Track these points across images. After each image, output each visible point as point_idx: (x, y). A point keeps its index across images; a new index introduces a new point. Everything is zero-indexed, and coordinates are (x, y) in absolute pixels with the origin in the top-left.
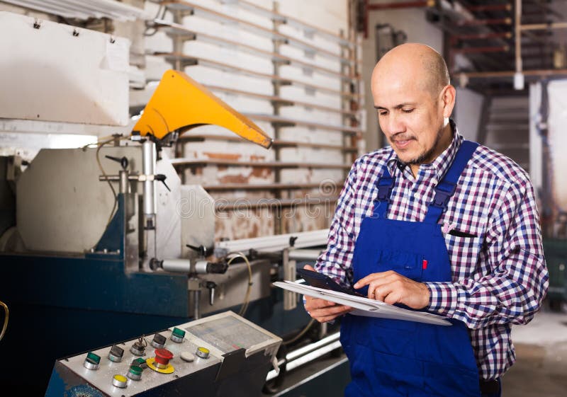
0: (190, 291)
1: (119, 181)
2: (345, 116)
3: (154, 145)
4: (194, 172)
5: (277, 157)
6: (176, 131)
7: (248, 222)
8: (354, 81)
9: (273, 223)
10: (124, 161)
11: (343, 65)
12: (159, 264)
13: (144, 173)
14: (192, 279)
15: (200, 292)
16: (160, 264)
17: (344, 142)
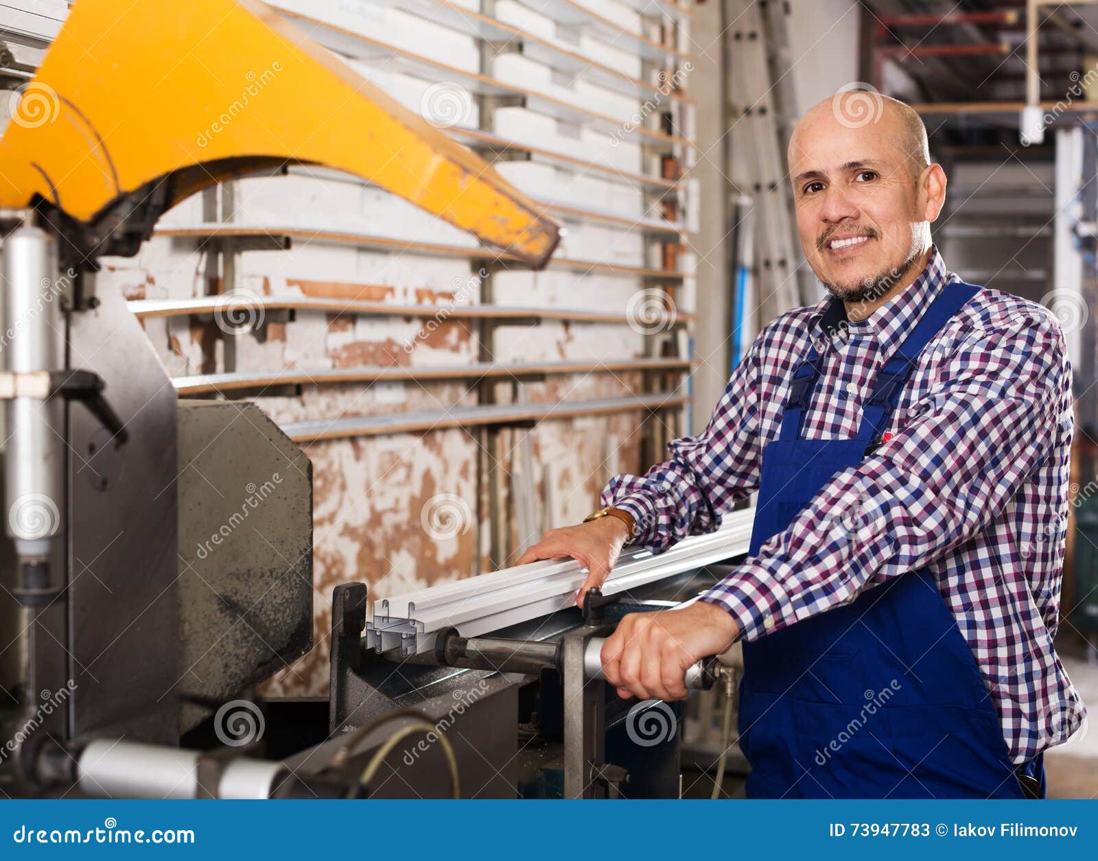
2: (650, 192)
4: (261, 335)
5: (486, 297)
7: (409, 467)
8: (674, 108)
9: (473, 468)
11: (647, 62)
17: (646, 257)
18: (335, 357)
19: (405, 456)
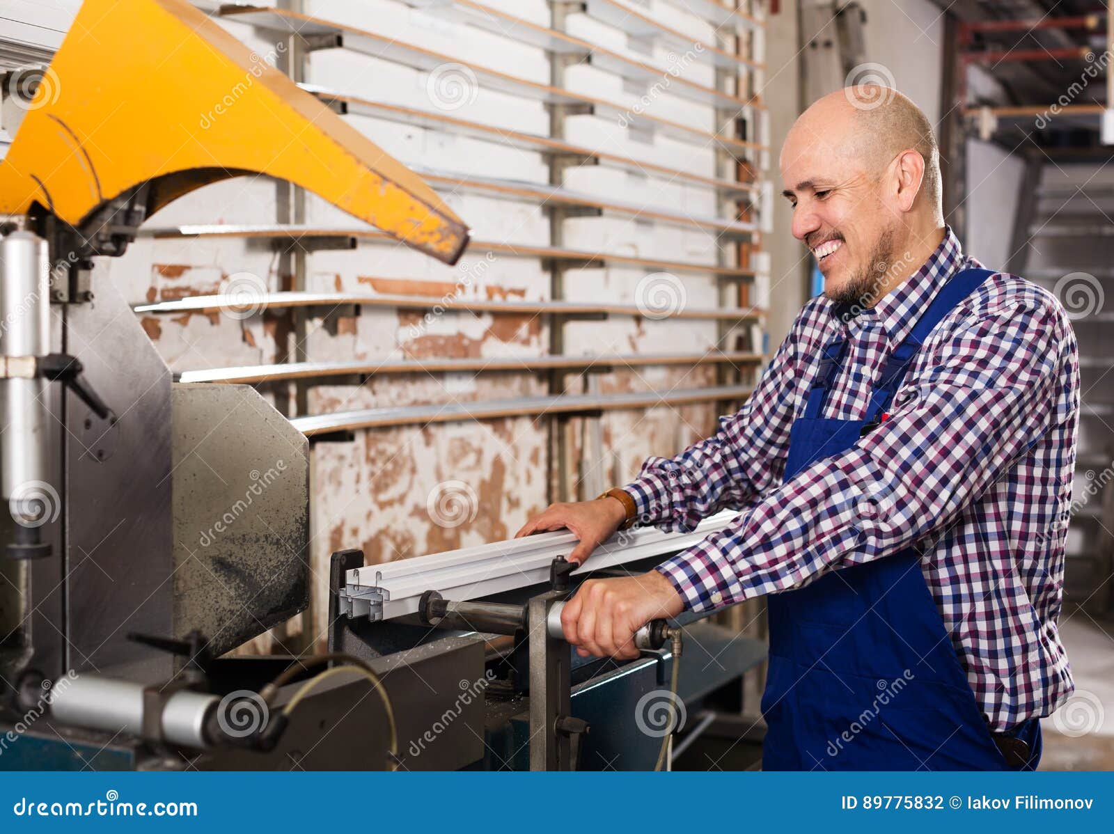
2: (724, 194)
4: (332, 329)
5: (556, 293)
7: (479, 452)
8: (747, 113)
9: (543, 454)
11: (721, 72)
17: (720, 256)
18: (406, 349)
19: (475, 443)
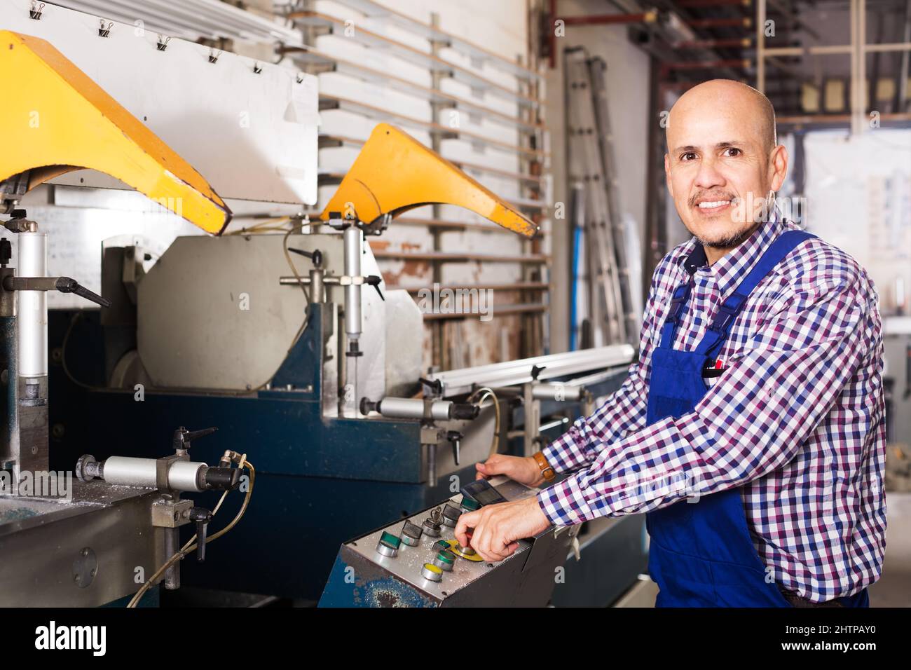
0: (423, 445)
1: (311, 285)
2: (524, 183)
3: (362, 232)
5: (437, 246)
6: (389, 213)
8: (537, 132)
10: (317, 258)
11: (521, 107)
12: (375, 406)
13: (346, 273)
14: (426, 427)
15: (435, 446)
16: (377, 407)
